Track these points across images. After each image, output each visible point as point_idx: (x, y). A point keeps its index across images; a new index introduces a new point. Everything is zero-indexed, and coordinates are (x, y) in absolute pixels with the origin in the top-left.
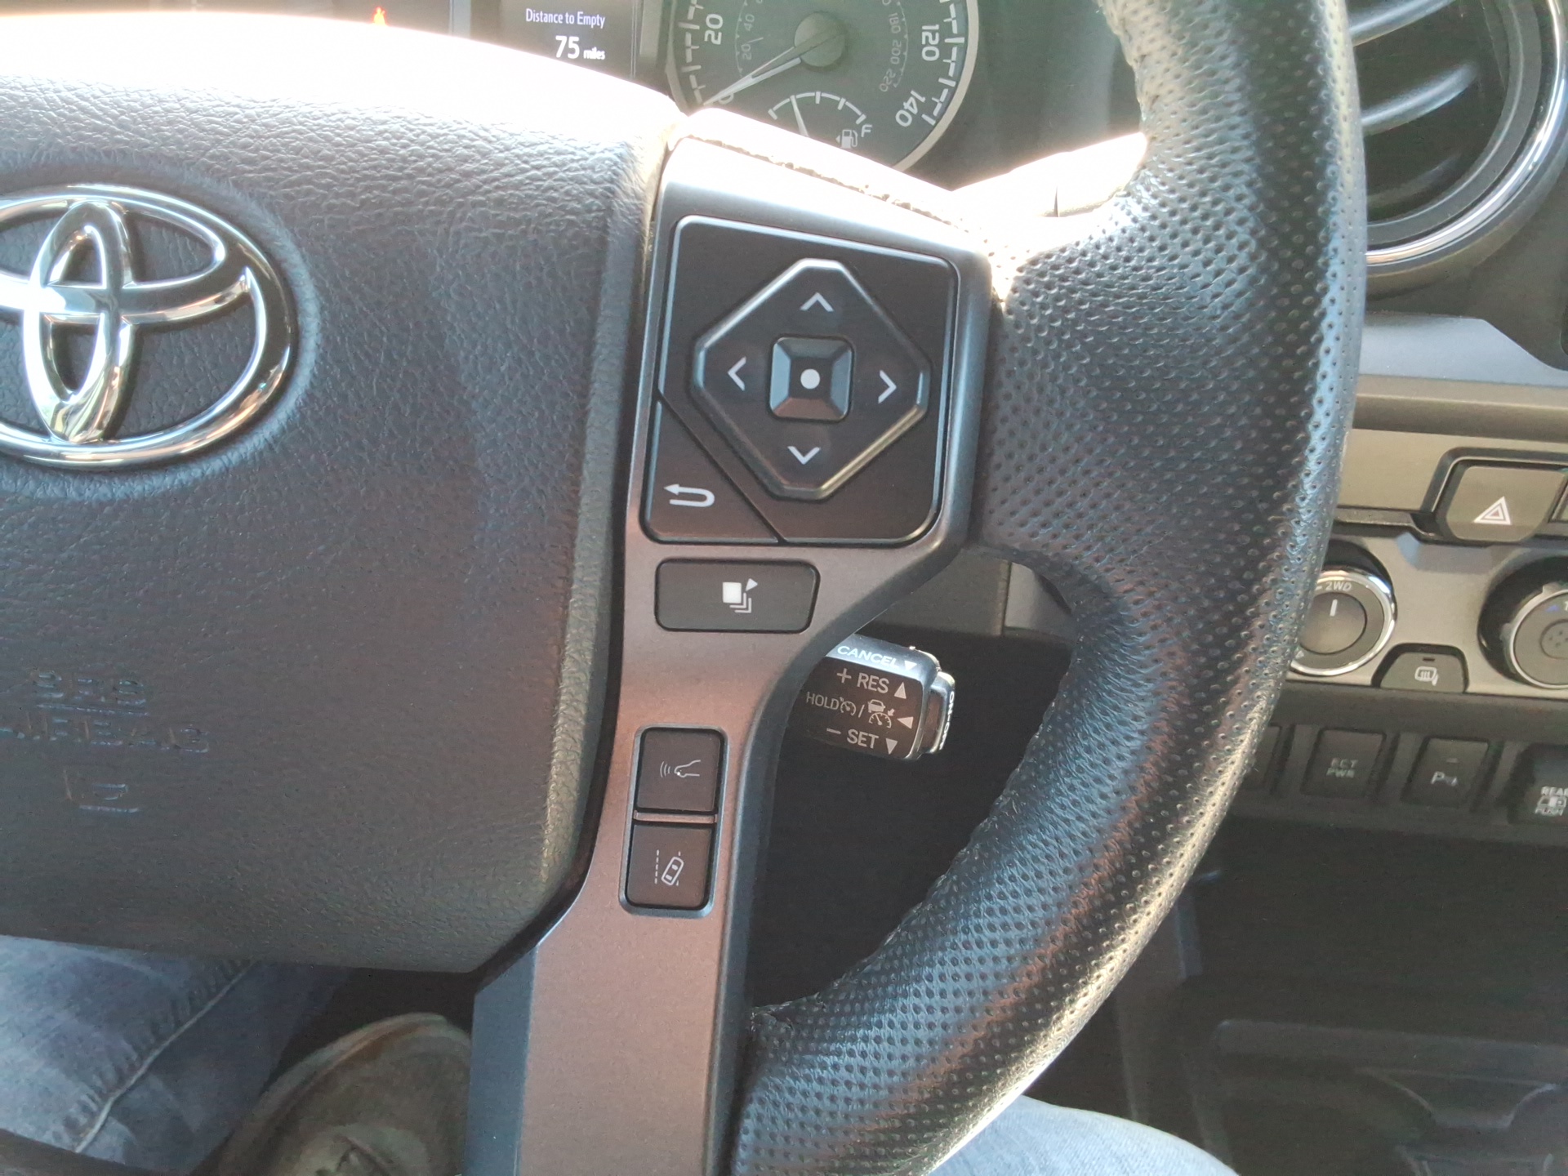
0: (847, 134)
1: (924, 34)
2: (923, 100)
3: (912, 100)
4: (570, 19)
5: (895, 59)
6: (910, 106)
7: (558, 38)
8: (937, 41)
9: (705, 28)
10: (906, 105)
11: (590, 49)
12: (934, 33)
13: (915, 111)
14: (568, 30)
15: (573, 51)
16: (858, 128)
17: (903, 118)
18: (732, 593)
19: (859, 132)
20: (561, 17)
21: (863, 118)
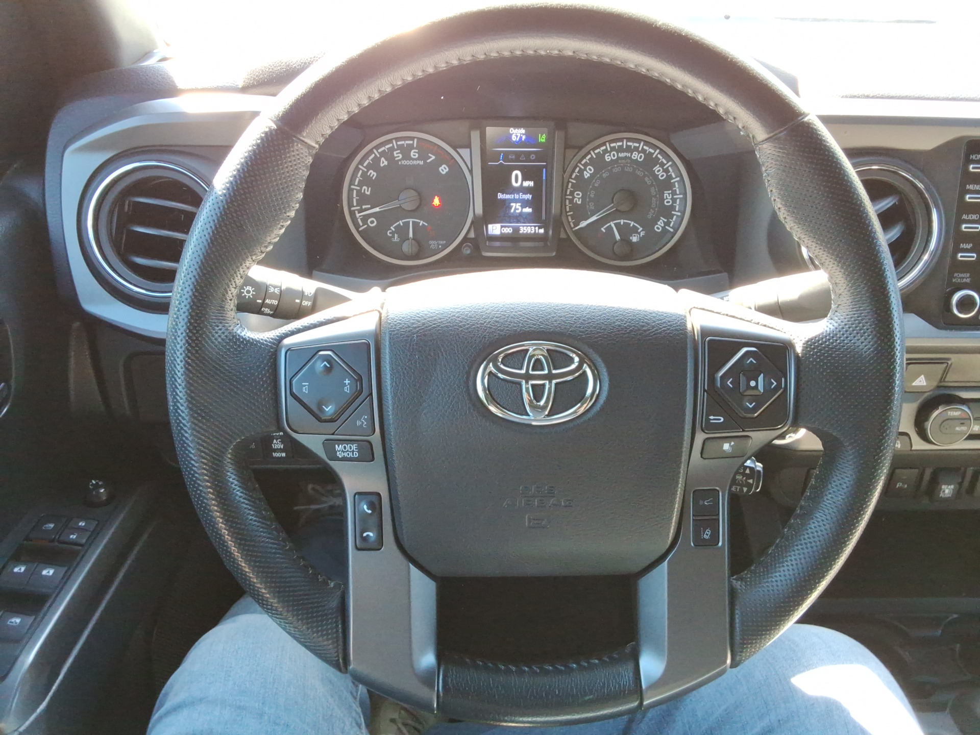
0: (635, 236)
1: (665, 195)
2: (666, 220)
3: (661, 221)
4: (517, 196)
5: (653, 205)
6: (661, 223)
7: (512, 204)
8: (670, 197)
9: (574, 197)
10: (659, 223)
11: (526, 207)
12: (669, 194)
13: (663, 225)
14: (516, 201)
15: (518, 209)
16: (639, 233)
17: (658, 228)
18: (726, 446)
19: (640, 235)
20: (513, 196)
21: (641, 229)
